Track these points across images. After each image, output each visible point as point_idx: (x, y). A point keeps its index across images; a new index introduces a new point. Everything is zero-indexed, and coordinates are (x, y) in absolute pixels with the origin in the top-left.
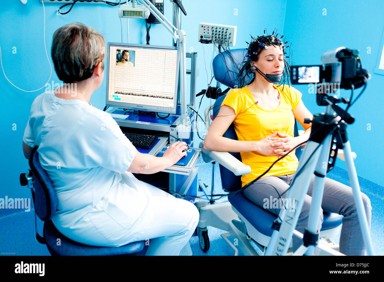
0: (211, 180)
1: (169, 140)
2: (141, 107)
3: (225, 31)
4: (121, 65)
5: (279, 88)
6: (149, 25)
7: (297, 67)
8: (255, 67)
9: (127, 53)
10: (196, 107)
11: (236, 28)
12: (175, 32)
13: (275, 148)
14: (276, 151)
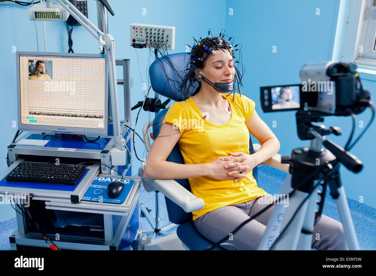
0: (155, 202)
1: (100, 169)
2: (64, 129)
3: (161, 33)
4: (36, 79)
5: (229, 98)
6: (70, 28)
7: (269, 89)
8: (201, 75)
9: (43, 65)
10: (132, 124)
11: (174, 28)
12: (101, 36)
13: (229, 170)
14: (230, 173)
